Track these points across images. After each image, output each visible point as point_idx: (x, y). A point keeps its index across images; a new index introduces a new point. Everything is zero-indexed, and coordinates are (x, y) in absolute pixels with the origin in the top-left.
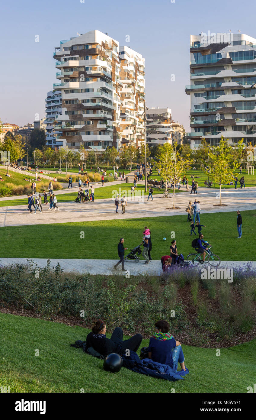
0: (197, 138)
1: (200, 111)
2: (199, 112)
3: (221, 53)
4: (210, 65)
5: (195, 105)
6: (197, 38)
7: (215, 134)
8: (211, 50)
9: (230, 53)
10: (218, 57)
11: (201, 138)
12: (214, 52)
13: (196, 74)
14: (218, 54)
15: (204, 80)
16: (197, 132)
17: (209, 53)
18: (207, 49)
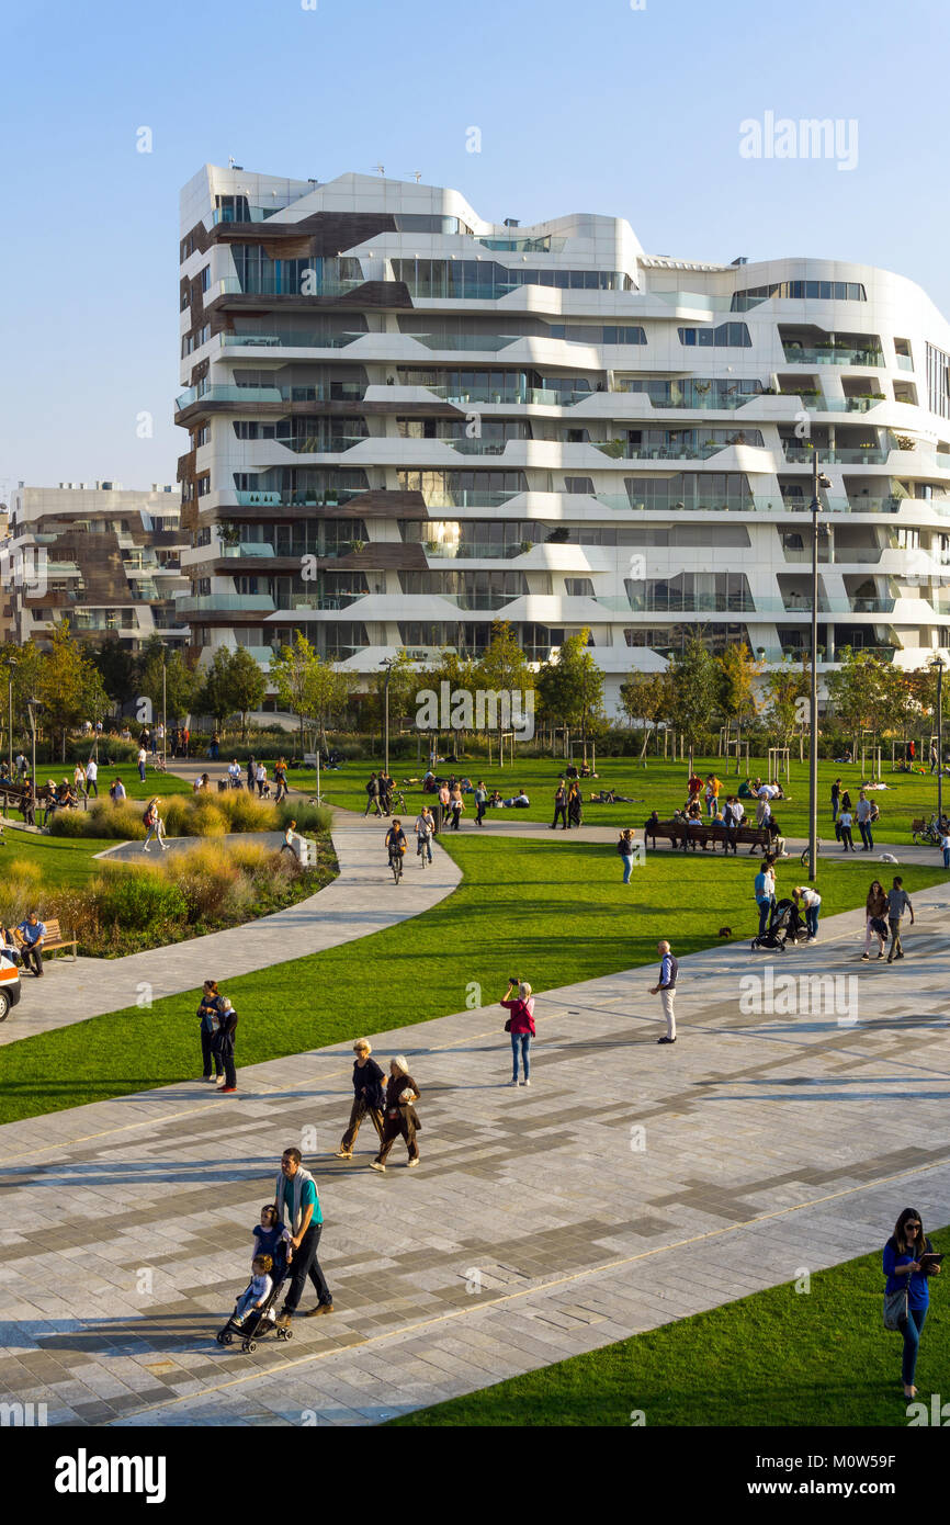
0: (252, 618)
1: (266, 500)
2: (259, 504)
3: (357, 260)
4: (314, 305)
5: (236, 476)
6: (235, 182)
7: (332, 603)
8: (312, 239)
9: (395, 263)
10: (344, 274)
11: (269, 618)
12: (327, 251)
13: (246, 338)
14: (344, 260)
15: (282, 365)
16: (245, 592)
17: (305, 251)
18: (297, 232)
